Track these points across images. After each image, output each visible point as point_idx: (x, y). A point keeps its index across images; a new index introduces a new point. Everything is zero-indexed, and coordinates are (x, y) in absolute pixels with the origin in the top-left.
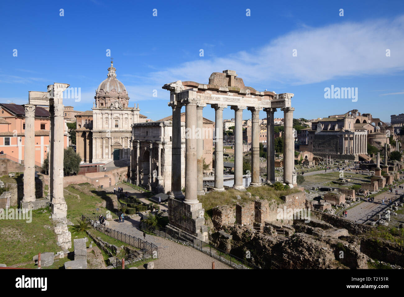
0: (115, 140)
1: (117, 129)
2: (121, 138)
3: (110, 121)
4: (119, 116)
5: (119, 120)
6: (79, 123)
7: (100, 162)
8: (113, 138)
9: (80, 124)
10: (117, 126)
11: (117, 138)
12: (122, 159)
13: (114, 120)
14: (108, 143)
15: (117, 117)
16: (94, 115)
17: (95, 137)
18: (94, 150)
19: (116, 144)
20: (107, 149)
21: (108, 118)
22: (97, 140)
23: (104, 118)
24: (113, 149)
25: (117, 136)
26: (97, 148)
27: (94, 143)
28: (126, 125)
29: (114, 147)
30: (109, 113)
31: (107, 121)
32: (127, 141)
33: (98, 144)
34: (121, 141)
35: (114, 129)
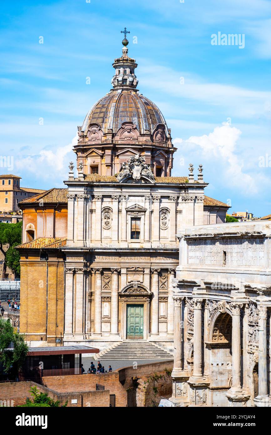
0: (131, 278)
1: (135, 245)
2: (147, 271)
3: (114, 215)
4: (142, 204)
5: (143, 217)
6: (29, 225)
7: (87, 344)
8: (123, 271)
9: (33, 228)
10: (135, 234)
11: (136, 271)
12: (153, 338)
13: (129, 217)
14: (107, 284)
15: (137, 206)
16: (70, 203)
17: (72, 267)
18: (69, 306)
19: (135, 291)
20: (106, 305)
21: (112, 209)
22: (79, 275)
23: (98, 211)
24: (125, 306)
25: (135, 266)
26: (77, 301)
27: (70, 286)
28: (164, 230)
29: (126, 301)
30: (115, 195)
31: (107, 218)
32: (165, 283)
33: (80, 289)
34: (147, 281)
35: (126, 243)
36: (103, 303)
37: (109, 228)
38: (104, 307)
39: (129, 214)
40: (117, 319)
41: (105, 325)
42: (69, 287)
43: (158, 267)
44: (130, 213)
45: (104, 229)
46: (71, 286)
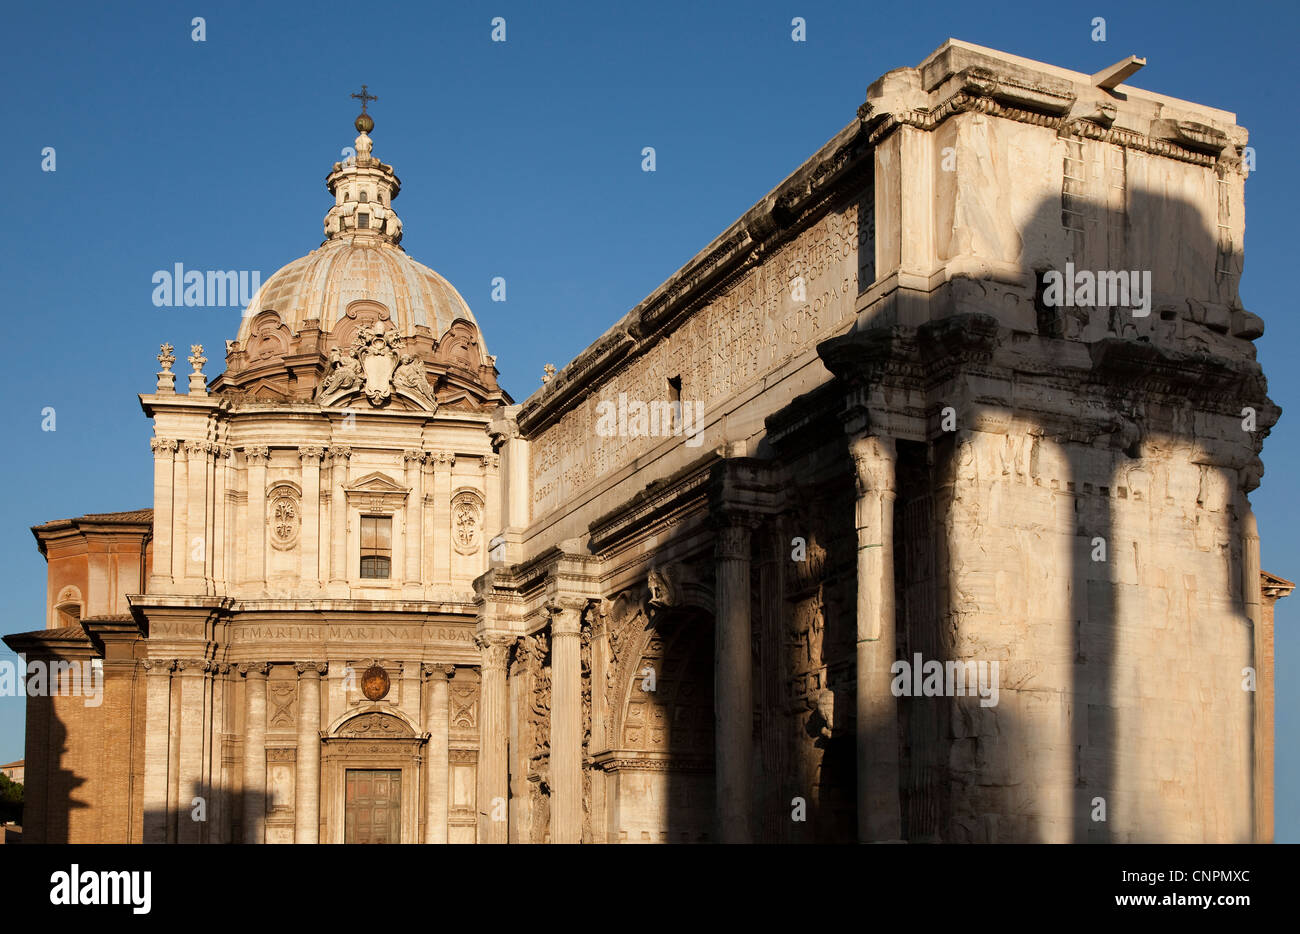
1: (376, 593)
2: (410, 671)
3: (307, 507)
4: (397, 475)
5: (398, 515)
6: (66, 588)
8: (337, 670)
9: (78, 600)
10: (374, 563)
11: (376, 670)
13: (355, 514)
14: (284, 712)
15: (377, 479)
17: (168, 654)
18: (156, 775)
19: (373, 728)
20: (280, 774)
21: (300, 489)
22: (191, 682)
23: (257, 494)
24: (342, 773)
25: (375, 656)
26: (182, 761)
27: (159, 714)
28: (466, 557)
29: (344, 758)
30: (309, 445)
31: (284, 517)
32: (469, 708)
33: (193, 723)
34: (412, 701)
35: (346, 588)
36: (272, 770)
37: (289, 545)
38: (273, 779)
39: (356, 505)
40: (315, 814)
41: (277, 832)
42: (155, 718)
43: (447, 660)
44: (357, 500)
45: (274, 547)
46: (165, 715)
